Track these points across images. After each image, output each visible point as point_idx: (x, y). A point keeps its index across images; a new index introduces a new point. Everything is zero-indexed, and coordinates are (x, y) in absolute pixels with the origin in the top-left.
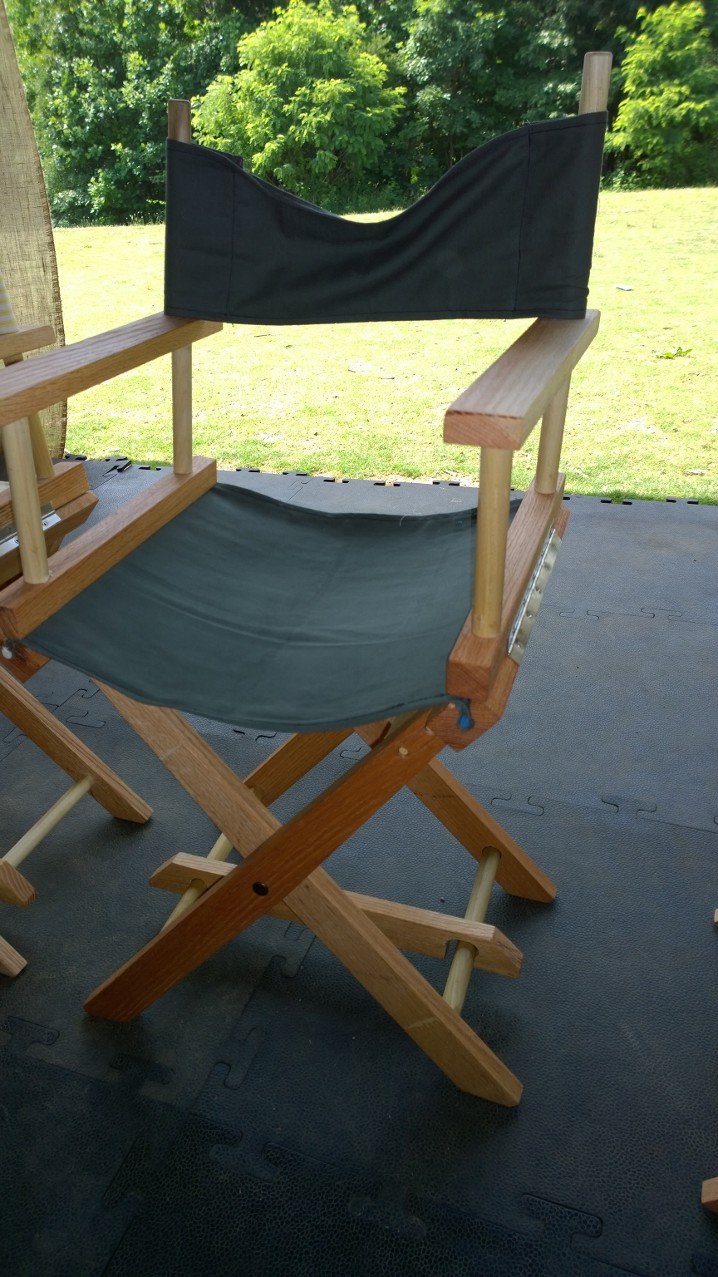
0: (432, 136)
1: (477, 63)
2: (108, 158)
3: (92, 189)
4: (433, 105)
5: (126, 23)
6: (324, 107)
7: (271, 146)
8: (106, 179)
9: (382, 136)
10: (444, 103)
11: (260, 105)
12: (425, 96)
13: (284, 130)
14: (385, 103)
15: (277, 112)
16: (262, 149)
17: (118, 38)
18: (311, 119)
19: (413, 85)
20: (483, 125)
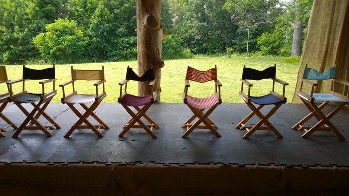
0: (96, 48)
1: (105, 34)
2: (9, 49)
3: (4, 56)
4: (96, 42)
5: (15, 20)
6: (69, 41)
7: (55, 48)
8: (8, 54)
9: (84, 47)
10: (98, 41)
11: (52, 39)
12: (94, 40)
13: (58, 45)
14: (84, 40)
15: (57, 41)
16: (52, 49)
17: (13, 23)
18: (65, 43)
19: (91, 37)
20: (108, 46)
